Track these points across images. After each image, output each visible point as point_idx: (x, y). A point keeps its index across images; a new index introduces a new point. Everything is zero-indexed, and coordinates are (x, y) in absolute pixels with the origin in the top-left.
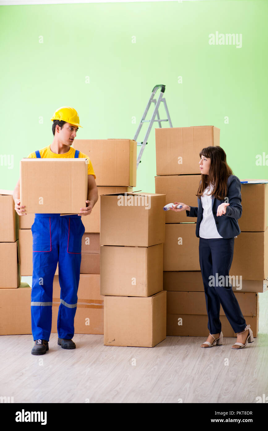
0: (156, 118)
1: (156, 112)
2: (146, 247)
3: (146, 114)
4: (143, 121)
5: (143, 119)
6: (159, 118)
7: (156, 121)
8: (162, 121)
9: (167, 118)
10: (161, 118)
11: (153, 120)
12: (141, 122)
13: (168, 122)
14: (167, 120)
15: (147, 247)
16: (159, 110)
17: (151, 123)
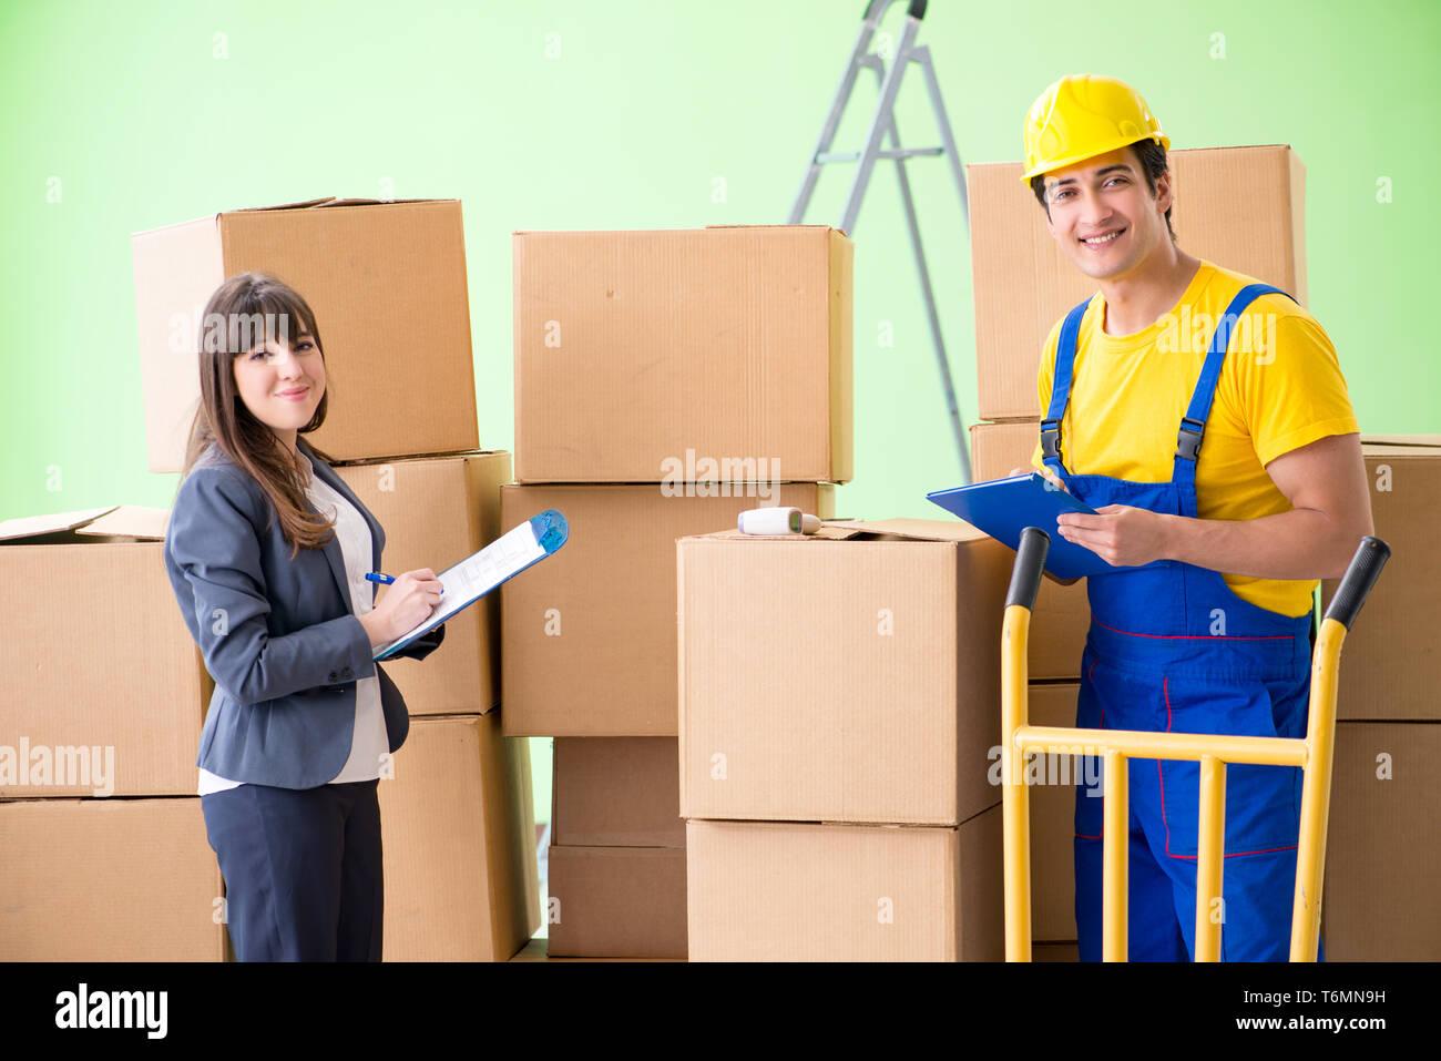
0: (886, 145)
1: (886, 121)
2: (951, 827)
3: (834, 122)
4: (821, 158)
5: (823, 148)
6: (896, 142)
7: (885, 155)
8: (913, 153)
9: (938, 142)
10: (907, 143)
11: (873, 153)
12: (815, 161)
13: (944, 159)
14: (940, 151)
15: (956, 829)
16: (901, 109)
17: (864, 165)
